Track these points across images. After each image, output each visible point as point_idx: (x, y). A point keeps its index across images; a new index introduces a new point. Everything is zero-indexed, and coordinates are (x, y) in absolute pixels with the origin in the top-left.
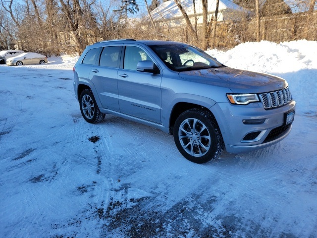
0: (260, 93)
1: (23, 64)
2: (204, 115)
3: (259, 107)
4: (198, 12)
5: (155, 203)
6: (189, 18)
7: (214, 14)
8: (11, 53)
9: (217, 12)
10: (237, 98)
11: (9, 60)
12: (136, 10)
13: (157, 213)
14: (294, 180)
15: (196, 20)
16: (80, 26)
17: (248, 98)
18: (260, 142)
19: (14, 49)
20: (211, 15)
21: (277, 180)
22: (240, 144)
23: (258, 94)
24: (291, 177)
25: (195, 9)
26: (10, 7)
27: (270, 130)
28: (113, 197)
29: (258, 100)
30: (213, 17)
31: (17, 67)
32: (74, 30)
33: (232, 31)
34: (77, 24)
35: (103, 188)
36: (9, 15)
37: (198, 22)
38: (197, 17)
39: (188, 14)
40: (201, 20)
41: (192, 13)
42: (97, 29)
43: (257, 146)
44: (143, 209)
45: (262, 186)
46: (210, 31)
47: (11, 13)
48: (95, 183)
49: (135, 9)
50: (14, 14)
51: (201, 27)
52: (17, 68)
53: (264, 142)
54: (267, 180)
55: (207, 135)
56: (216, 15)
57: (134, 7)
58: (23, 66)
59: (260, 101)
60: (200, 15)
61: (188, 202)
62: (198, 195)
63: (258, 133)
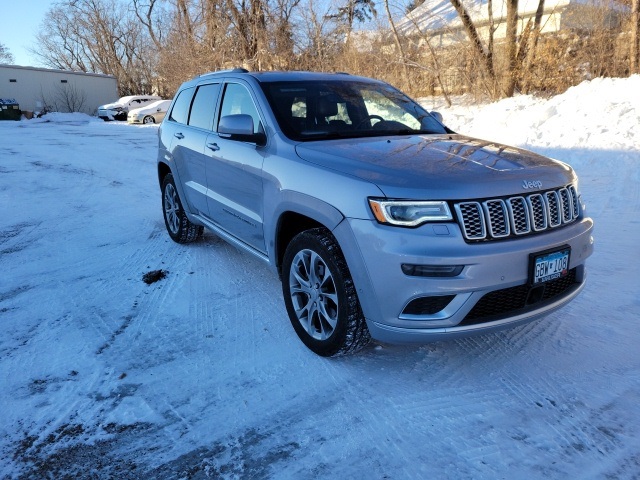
0: (457, 201)
1: (154, 121)
2: (328, 245)
3: (448, 235)
4: (496, 15)
5: (150, 442)
6: (477, 30)
7: (533, 19)
8: (139, 101)
9: (540, 13)
10: (393, 208)
11: (132, 114)
12: (371, 15)
13: (134, 467)
14: (525, 431)
15: (492, 30)
16: (261, 50)
17: (423, 210)
18: (449, 322)
19: (151, 94)
20: (526, 20)
21: (480, 422)
22: (395, 321)
23: (451, 203)
24: (525, 419)
25: (490, 7)
26: (149, 16)
27: (478, 297)
28: (79, 412)
29: (450, 218)
30: (529, 24)
31: (143, 126)
32: (249, 58)
33: (573, 54)
34: (256, 46)
35: (79, 389)
36: (145, 31)
37: (495, 36)
38: (495, 26)
39: (474, 19)
40: (501, 32)
41: (485, 16)
42: (291, 54)
43: (442, 330)
44: (111, 454)
45: (429, 435)
46: (522, 54)
47: (150, 27)
48: (74, 373)
49: (368, 12)
50: (155, 28)
51: (500, 47)
52: (142, 129)
53: (463, 323)
54: (451, 421)
55: (332, 291)
56: (538, 20)
57: (367, 9)
58: (154, 125)
59: (455, 220)
60: (501, 20)
61: (224, 448)
62: (259, 436)
63: (444, 301)
